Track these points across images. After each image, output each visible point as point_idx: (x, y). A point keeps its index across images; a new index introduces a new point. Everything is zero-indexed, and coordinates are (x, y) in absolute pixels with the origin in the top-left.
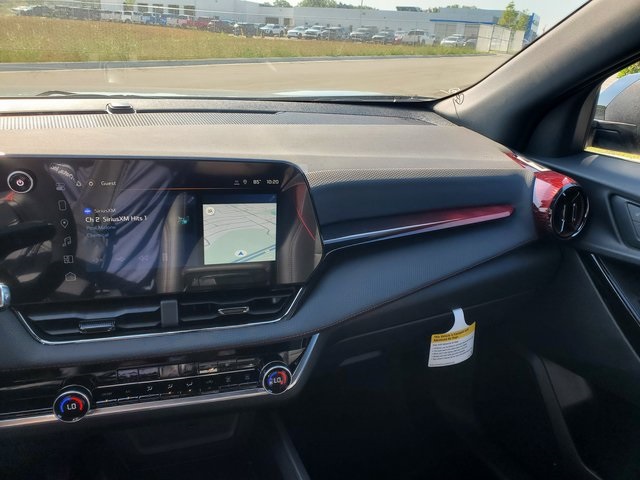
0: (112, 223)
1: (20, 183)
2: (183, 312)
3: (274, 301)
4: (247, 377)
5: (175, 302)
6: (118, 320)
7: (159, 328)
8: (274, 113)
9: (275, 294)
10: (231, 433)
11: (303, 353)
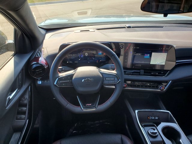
0: (135, 55)
1: (122, 47)
2: (145, 72)
3: (162, 73)
4: (155, 87)
5: (143, 70)
6: (133, 72)
7: (140, 75)
8: (162, 27)
9: (162, 71)
10: (148, 97)
11: (167, 84)
